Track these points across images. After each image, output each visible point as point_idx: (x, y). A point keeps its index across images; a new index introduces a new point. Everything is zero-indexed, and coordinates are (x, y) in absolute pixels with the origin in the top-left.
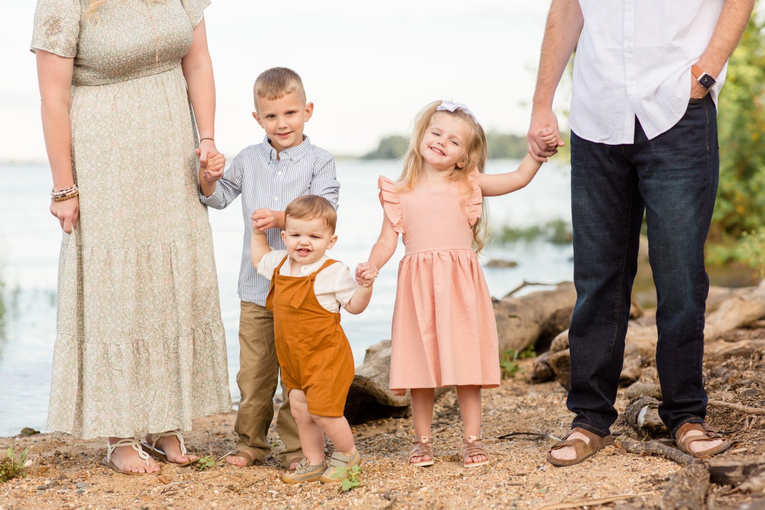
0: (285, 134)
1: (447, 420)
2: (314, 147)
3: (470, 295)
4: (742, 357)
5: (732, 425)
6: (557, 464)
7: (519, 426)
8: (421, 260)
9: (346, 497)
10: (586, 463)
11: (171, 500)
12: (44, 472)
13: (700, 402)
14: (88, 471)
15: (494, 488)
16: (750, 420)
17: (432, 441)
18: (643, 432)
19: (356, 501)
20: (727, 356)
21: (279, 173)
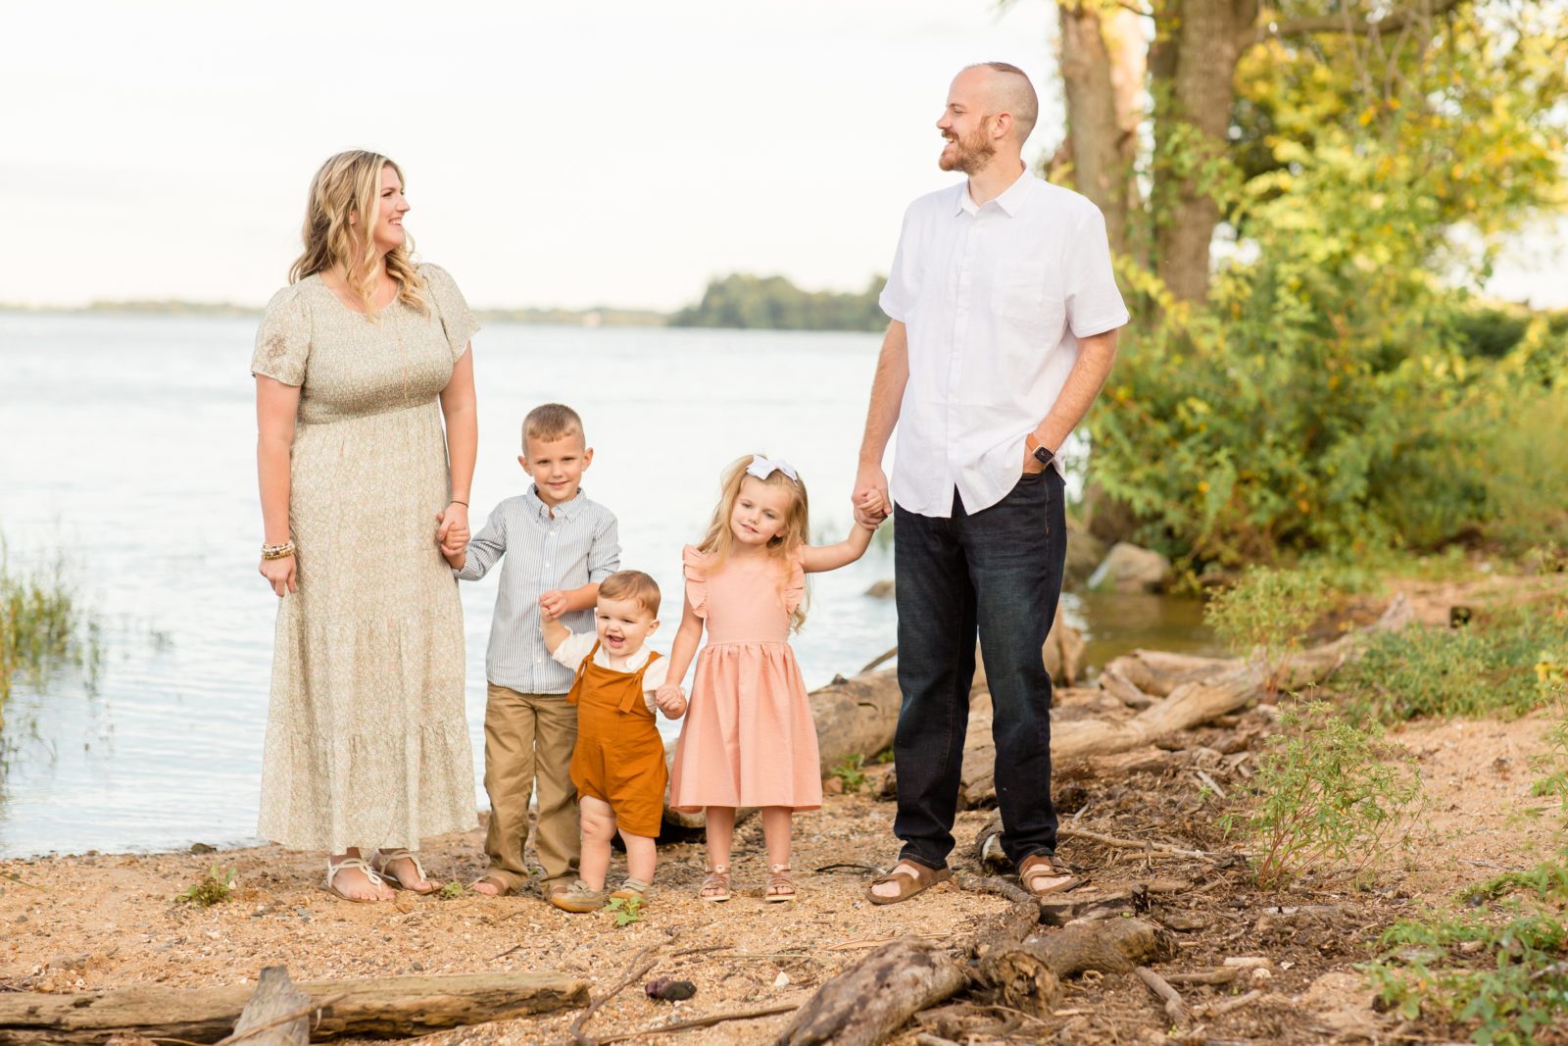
0: (559, 484)
1: (757, 847)
2: (590, 503)
3: (782, 698)
4: (1149, 773)
5: (1094, 861)
6: (877, 902)
7: (846, 856)
8: (725, 654)
9: (623, 932)
10: (912, 902)
11: (416, 931)
12: (252, 896)
13: (1048, 829)
14: (306, 897)
15: (793, 925)
16: (1115, 853)
17: (729, 871)
18: (988, 867)
19: (633, 935)
20: (1133, 771)
21: (552, 533)
